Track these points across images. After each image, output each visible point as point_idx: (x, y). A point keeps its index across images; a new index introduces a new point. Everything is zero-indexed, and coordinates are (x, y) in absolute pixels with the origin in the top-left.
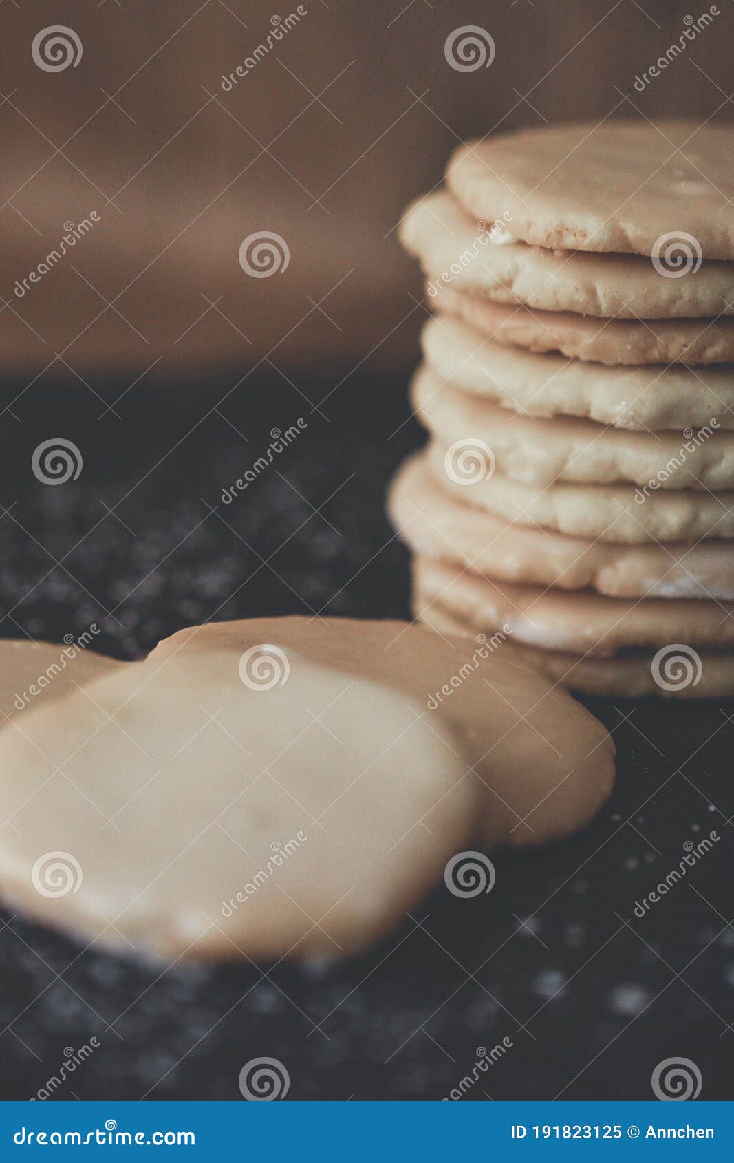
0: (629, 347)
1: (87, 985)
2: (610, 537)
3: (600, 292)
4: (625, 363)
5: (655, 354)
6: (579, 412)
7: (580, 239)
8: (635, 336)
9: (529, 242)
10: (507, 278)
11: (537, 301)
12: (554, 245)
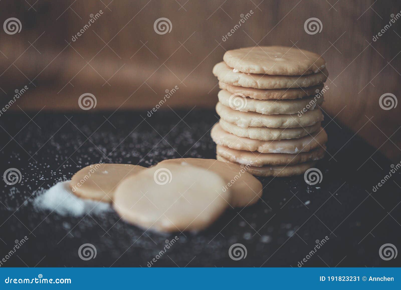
0: (265, 95)
1: (143, 238)
2: (261, 139)
3: (258, 83)
4: (264, 99)
5: (271, 97)
6: (254, 111)
7: (253, 71)
8: (266, 93)
9: (242, 72)
10: (237, 80)
11: (244, 85)
12: (248, 72)
